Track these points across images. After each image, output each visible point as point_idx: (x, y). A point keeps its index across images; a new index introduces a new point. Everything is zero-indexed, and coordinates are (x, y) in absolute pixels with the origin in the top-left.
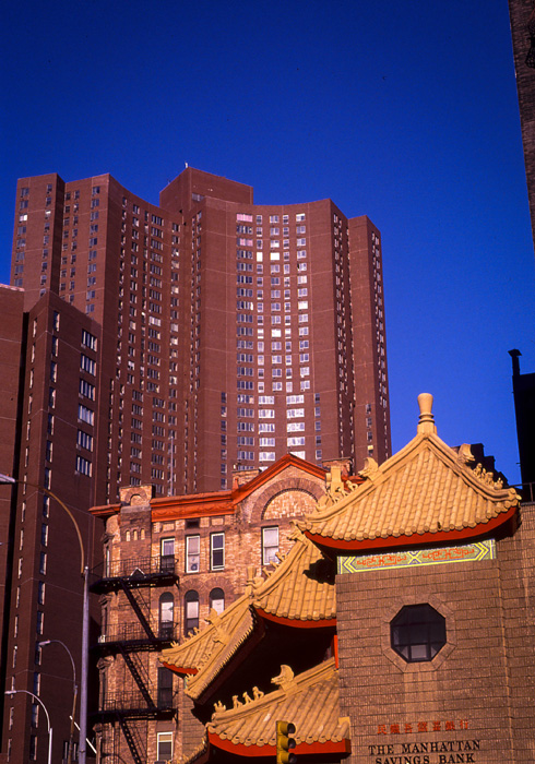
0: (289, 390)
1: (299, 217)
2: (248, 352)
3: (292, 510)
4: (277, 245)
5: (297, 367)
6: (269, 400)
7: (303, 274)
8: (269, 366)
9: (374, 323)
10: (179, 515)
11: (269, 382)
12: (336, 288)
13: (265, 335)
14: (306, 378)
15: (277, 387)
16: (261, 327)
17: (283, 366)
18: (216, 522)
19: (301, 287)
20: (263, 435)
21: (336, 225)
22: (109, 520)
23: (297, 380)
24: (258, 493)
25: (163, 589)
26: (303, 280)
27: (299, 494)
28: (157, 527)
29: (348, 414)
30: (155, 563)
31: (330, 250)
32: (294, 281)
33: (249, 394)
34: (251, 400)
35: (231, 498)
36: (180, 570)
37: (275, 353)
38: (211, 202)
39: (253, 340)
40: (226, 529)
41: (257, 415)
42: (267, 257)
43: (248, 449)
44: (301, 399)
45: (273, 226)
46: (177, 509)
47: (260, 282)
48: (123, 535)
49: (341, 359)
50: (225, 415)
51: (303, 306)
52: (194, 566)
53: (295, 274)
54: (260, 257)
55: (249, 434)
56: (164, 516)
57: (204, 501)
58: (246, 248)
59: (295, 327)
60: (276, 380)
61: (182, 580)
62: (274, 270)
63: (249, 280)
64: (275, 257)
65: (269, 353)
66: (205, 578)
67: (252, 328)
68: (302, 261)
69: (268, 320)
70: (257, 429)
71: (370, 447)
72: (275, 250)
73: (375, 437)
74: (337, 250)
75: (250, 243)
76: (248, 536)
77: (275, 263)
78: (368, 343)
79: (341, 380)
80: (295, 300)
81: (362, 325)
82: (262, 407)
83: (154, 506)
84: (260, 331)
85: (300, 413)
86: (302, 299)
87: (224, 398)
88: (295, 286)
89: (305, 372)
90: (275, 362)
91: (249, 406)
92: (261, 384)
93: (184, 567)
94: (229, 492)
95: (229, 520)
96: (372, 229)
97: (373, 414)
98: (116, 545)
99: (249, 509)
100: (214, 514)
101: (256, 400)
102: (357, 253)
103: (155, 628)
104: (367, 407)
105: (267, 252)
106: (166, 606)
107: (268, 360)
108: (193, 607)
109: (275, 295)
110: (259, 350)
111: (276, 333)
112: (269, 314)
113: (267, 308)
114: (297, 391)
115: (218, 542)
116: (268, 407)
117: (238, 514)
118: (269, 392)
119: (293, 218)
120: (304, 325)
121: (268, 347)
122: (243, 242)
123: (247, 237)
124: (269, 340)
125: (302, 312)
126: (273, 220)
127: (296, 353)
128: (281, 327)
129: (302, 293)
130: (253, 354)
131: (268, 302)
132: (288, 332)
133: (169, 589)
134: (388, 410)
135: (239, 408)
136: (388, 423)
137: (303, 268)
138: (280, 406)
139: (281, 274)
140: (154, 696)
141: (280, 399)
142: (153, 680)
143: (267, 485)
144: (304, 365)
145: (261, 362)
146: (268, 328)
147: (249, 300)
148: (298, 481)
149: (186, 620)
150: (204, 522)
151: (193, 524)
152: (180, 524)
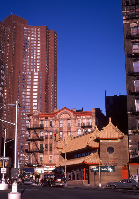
0: (34, 71)
1: (39, 29)
2: (25, 61)
3: (65, 117)
4: (33, 36)
5: (36, 66)
6: (30, 73)
7: (39, 43)
8: (30, 65)
9: (55, 56)
10: (44, 117)
11: (30, 69)
12: (47, 47)
13: (29, 58)
14: (39, 69)
15: (32, 70)
16: (28, 56)
17: (33, 65)
18: (51, 118)
19: (38, 47)
20: (28, 82)
21: (47, 32)
22: (30, 116)
23: (36, 69)
24: (59, 113)
25: (41, 130)
26: (39, 45)
27: (67, 114)
28: (40, 118)
29: (47, 78)
30: (39, 125)
31: (46, 38)
32: (37, 45)
33: (25, 72)
34: (26, 73)
35: (54, 114)
36: (44, 127)
37: (32, 62)
38: (18, 24)
39: (27, 59)
40: (53, 120)
41: (27, 77)
42: (30, 38)
43: (24, 85)
44: (37, 74)
45: (32, 31)
46: (44, 116)
47: (29, 45)
48: (33, 120)
49: (47, 65)
50: (19, 76)
51: (39, 51)
52: (47, 126)
53: (37, 43)
54: (29, 38)
55: (25, 81)
56: (41, 116)
57: (49, 114)
58: (26, 36)
59: (37, 56)
60: (32, 69)
61: (44, 129)
62: (32, 42)
63: (26, 44)
64: (32, 39)
65: (30, 62)
66: (49, 128)
67: (26, 56)
68: (39, 40)
69: (30, 54)
70: (26, 80)
71: (52, 86)
72: (33, 37)
73: (53, 83)
74: (47, 38)
75: (27, 35)
76: (57, 121)
77: (32, 40)
78: (53, 61)
79: (47, 70)
80: (37, 50)
81: (52, 57)
82: (28, 75)
83: (39, 115)
84: (28, 57)
85: (37, 77)
86: (38, 50)
87: (19, 72)
88: (37, 46)
89: (38, 67)
90: (31, 64)
91: (25, 74)
92: (28, 69)
93: (45, 126)
94: (54, 113)
95: (53, 118)
96: (55, 33)
97: (53, 78)
98: (32, 121)
99: (57, 116)
100: (50, 117)
101: (27, 73)
102: (52, 39)
103: (39, 137)
104: (52, 76)
105: (31, 37)
106: (41, 133)
107: (30, 64)
108: (46, 133)
109: (32, 48)
110: (28, 61)
111: (32, 57)
112: (30, 53)
113: (30, 51)
114: (36, 72)
115: (51, 122)
116: (29, 75)
117: (55, 117)
118: (30, 71)
119: (37, 29)
120: (39, 56)
121: (30, 61)
122: (25, 34)
123: (26, 33)
124: (30, 59)
125: (38, 53)
126: (32, 29)
127: (36, 62)
128: (33, 56)
129: (39, 48)
130: (26, 62)
131: (30, 49)
132: (35, 57)
133: (42, 130)
134: (56, 77)
135: (23, 75)
136: (56, 80)
137: (39, 42)
138: (32, 75)
139: (34, 43)
140: (39, 149)
141: (32, 73)
142: (39, 146)
143: (61, 112)
144: (38, 65)
145: (28, 64)
146: (30, 56)
147: (26, 49)
148: (66, 112)
149: (45, 136)
150: (49, 118)
151: (46, 118)
152: (44, 118)
